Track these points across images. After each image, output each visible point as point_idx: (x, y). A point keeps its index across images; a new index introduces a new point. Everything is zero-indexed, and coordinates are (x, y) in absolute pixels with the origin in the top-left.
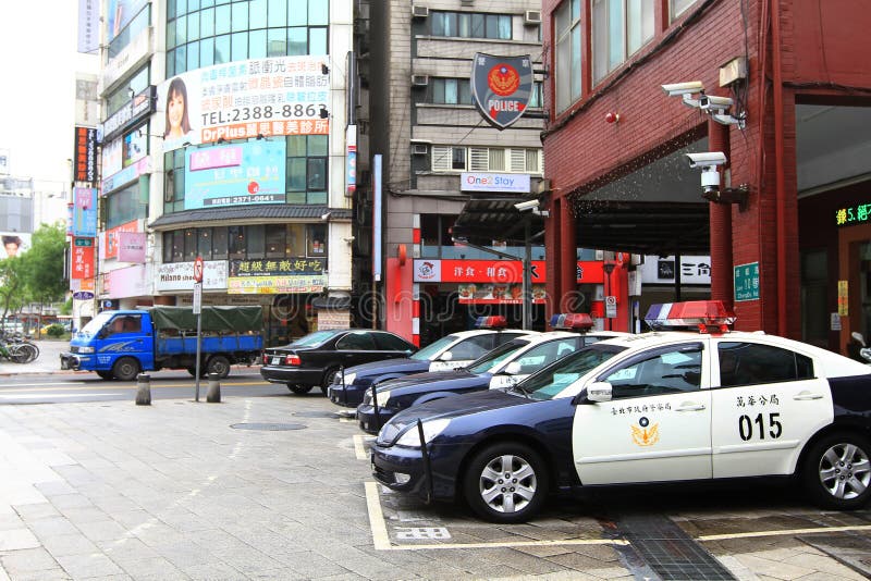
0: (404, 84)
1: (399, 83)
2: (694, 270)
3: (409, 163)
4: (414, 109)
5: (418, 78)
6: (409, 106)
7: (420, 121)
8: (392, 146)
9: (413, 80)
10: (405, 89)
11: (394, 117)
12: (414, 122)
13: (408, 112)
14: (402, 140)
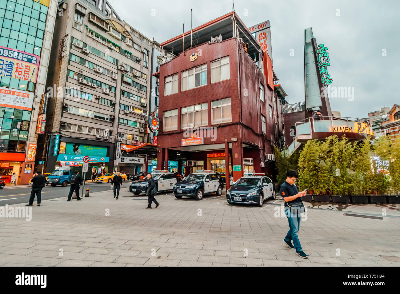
0: (61, 105)
1: (59, 105)
2: (128, 160)
3: (59, 127)
4: (62, 113)
5: (66, 105)
6: (61, 111)
7: (64, 116)
8: (54, 121)
9: (64, 105)
10: (61, 107)
11: (56, 114)
12: (62, 116)
13: (61, 113)
14: (58, 120)
